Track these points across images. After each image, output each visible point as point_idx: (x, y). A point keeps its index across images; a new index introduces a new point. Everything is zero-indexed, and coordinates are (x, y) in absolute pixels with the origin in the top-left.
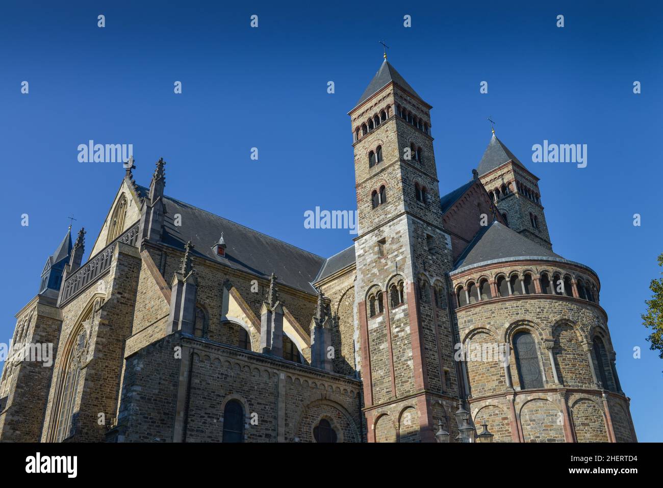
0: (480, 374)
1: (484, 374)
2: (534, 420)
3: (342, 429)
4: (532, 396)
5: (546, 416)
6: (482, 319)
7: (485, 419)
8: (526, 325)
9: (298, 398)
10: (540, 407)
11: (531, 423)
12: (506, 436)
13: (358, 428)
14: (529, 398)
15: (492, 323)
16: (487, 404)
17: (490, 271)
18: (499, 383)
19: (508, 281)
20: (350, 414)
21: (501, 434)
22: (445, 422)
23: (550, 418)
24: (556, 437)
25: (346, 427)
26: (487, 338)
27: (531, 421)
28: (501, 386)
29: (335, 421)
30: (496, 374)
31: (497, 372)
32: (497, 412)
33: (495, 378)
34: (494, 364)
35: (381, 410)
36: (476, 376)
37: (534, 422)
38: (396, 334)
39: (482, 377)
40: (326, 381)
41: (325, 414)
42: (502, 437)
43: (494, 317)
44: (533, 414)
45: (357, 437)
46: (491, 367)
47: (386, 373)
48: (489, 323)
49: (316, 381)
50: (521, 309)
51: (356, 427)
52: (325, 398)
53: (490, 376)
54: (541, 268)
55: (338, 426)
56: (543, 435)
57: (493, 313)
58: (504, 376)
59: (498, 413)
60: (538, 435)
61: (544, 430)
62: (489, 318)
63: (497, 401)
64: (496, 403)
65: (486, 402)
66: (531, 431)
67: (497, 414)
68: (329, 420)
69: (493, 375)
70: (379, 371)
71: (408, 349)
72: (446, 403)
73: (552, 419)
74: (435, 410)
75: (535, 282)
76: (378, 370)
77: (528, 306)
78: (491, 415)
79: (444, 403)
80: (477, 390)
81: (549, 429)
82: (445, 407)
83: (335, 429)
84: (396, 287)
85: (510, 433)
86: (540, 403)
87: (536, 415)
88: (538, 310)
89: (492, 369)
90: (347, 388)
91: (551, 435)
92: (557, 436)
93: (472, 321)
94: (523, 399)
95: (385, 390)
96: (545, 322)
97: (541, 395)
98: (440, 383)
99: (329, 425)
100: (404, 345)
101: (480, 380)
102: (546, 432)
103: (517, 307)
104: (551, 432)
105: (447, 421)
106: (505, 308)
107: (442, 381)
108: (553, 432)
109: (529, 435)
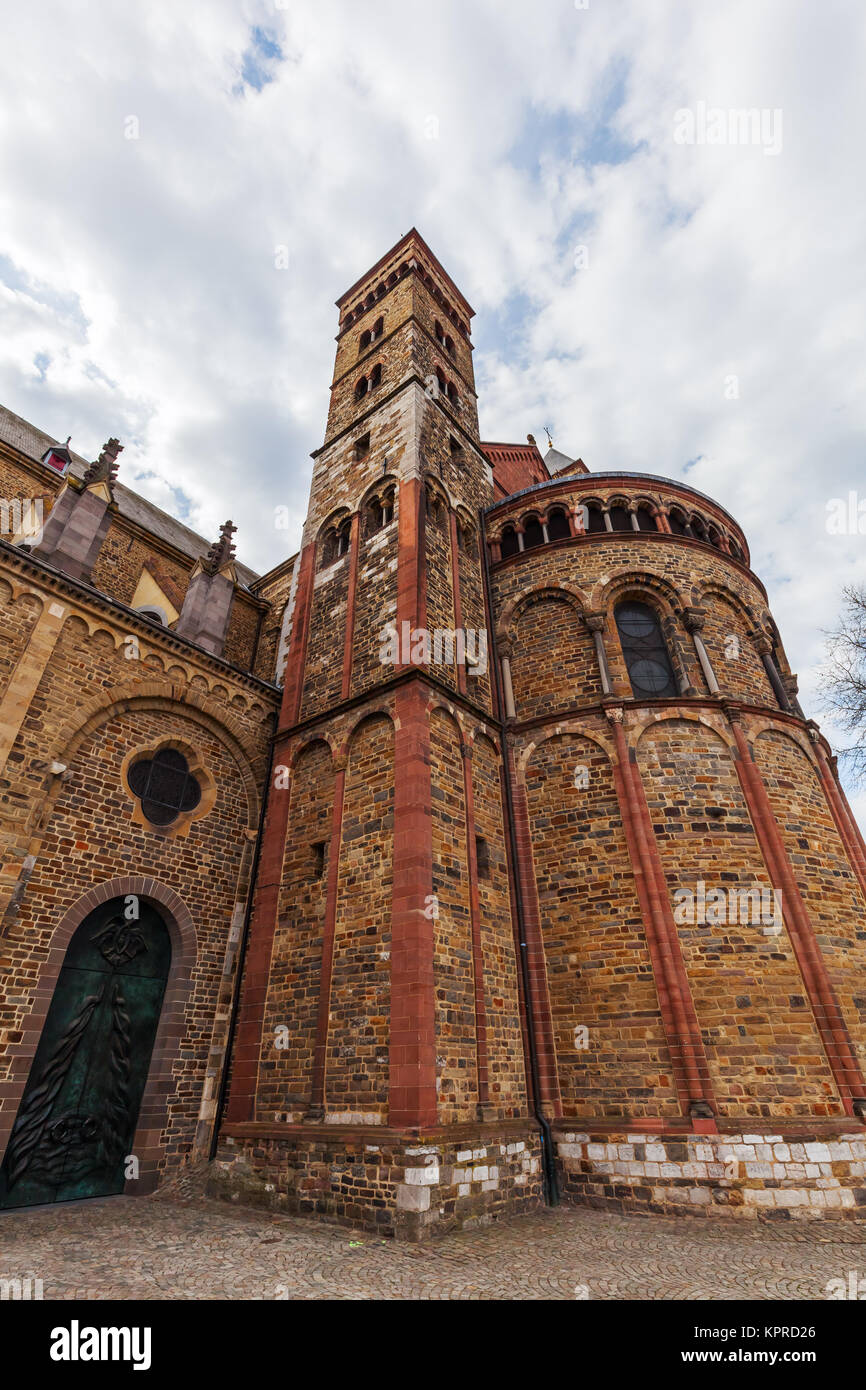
0: (541, 678)
1: (551, 675)
2: (672, 765)
3: (218, 781)
4: (664, 713)
5: (699, 758)
6: (550, 573)
7: (550, 764)
8: (642, 584)
9: (95, 676)
10: (682, 737)
11: (664, 770)
12: (603, 800)
13: (259, 786)
14: (658, 717)
15: (573, 578)
16: (558, 730)
17: (569, 495)
18: (585, 691)
19: (605, 512)
20: (244, 751)
21: (590, 796)
22: (459, 756)
23: (709, 762)
24: (727, 805)
25: (229, 778)
26: (559, 609)
27: (664, 765)
28: (589, 696)
29: (202, 758)
30: (578, 675)
31: (581, 669)
32: (581, 747)
33: (575, 682)
34: (574, 656)
35: (310, 734)
36: (531, 682)
37: (672, 770)
38: (366, 581)
39: (544, 683)
40: (193, 665)
41: (176, 737)
42: (591, 802)
43: (578, 567)
44: (669, 752)
45: (255, 805)
46: (566, 662)
47: (336, 658)
48: (567, 579)
49: (164, 656)
50: (634, 554)
51: (254, 784)
52: (183, 698)
53: (563, 679)
54: (667, 498)
55: (209, 771)
56: (695, 798)
57: (574, 561)
58: (599, 677)
59: (583, 749)
60: (684, 798)
61: (696, 787)
62: (566, 570)
63: (582, 723)
64: (580, 729)
65: (554, 728)
66: (665, 789)
67: (582, 752)
68: (186, 755)
69: (570, 677)
70: (322, 659)
71: (388, 600)
72: (465, 717)
73: (713, 764)
74: (438, 724)
75: (658, 519)
76: (319, 658)
77: (647, 552)
78: (564, 756)
79: (461, 716)
80: (533, 709)
81: (708, 785)
82: (461, 725)
83: (199, 778)
84: (378, 502)
85: (614, 792)
86: (683, 730)
87: (675, 753)
88: (667, 560)
89: (569, 665)
90: (245, 694)
91: (714, 799)
92: (728, 802)
93: (529, 578)
94: (643, 719)
95: (327, 692)
96: (683, 581)
97: (686, 712)
98: (455, 677)
99: (185, 766)
100: (381, 596)
101: (541, 689)
102: (701, 792)
103: (624, 550)
104: (712, 793)
105: (463, 757)
106: (600, 553)
107: (459, 675)
108: (718, 792)
109: (661, 797)
